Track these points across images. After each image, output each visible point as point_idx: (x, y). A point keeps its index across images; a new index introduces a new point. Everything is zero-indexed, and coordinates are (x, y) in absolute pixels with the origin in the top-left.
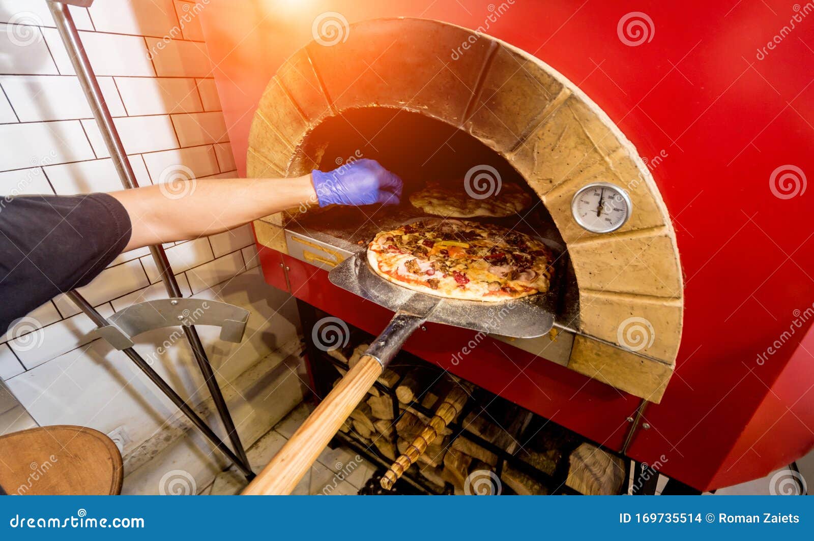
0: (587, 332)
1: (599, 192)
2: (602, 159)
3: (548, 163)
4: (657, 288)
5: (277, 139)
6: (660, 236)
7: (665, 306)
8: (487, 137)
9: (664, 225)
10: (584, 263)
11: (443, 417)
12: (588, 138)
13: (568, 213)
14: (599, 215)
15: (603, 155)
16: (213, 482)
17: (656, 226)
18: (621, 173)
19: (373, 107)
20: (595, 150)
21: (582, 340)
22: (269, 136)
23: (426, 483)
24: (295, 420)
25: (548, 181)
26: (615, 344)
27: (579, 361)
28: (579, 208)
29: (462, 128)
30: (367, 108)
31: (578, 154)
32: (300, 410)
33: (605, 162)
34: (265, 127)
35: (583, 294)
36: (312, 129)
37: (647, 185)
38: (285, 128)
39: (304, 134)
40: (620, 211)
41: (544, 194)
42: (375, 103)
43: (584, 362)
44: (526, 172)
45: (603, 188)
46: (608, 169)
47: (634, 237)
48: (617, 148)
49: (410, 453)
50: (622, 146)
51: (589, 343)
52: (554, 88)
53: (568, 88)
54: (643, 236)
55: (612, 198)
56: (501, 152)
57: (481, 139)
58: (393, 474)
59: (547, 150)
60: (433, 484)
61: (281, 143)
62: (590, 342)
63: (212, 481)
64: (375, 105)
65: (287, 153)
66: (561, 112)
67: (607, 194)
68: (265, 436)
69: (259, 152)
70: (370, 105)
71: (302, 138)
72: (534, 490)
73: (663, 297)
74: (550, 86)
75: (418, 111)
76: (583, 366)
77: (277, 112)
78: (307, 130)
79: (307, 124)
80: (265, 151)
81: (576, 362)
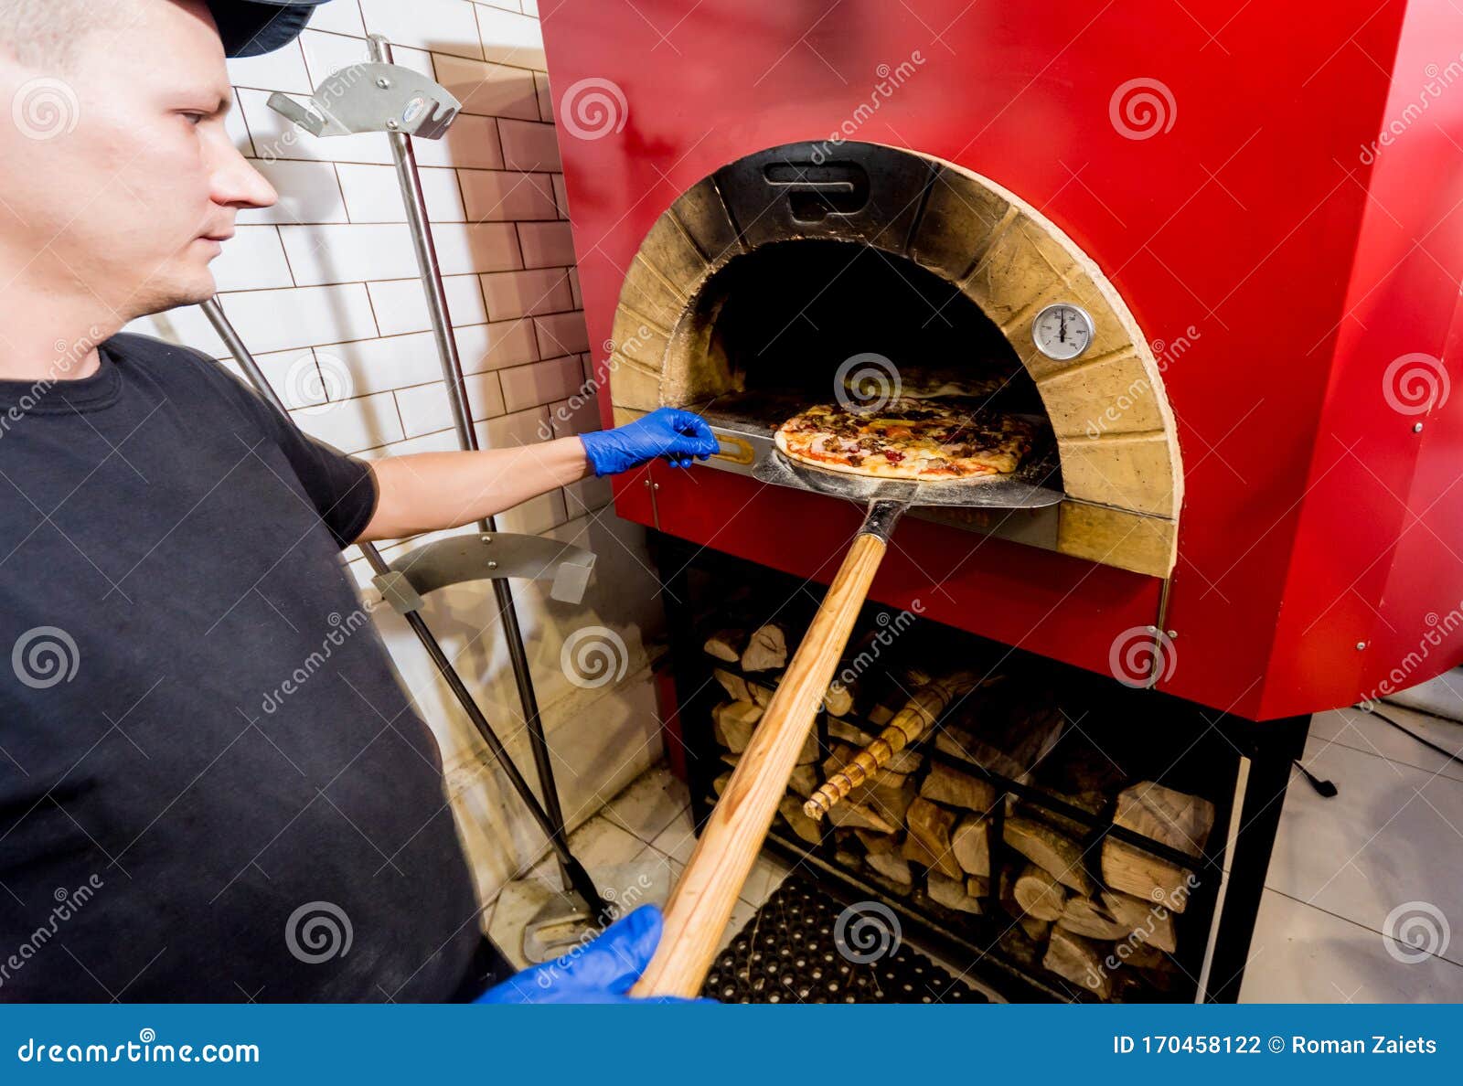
0: (1072, 494)
1: (1059, 314)
2: (1059, 278)
3: (1003, 289)
4: (1138, 422)
5: (663, 289)
6: (1130, 358)
8: (934, 265)
9: (1132, 345)
10: (1057, 404)
11: (903, 728)
12: (1042, 256)
13: (1031, 344)
14: (1062, 340)
15: (1059, 273)
16: (497, 900)
17: (1124, 347)
18: (1079, 291)
19: (798, 240)
20: (1051, 270)
21: (1068, 508)
22: (651, 286)
23: (879, 880)
24: (638, 800)
25: (1006, 309)
26: (1106, 505)
27: (1069, 538)
28: (1041, 335)
29: (906, 257)
30: (790, 241)
31: (1032, 274)
32: (644, 783)
33: (1063, 281)
34: (647, 275)
35: (1061, 444)
36: (714, 272)
37: (1107, 302)
38: (676, 273)
39: (703, 281)
40: (1082, 333)
41: (1004, 325)
42: (799, 235)
43: (1075, 539)
44: (980, 300)
45: (1062, 310)
46: (1066, 288)
47: (1105, 363)
48: (1072, 264)
49: (850, 772)
50: (1076, 263)
51: (1077, 510)
52: (1000, 207)
53: (1016, 207)
54: (1112, 360)
55: (1073, 319)
56: (951, 281)
57: (926, 267)
58: (824, 796)
59: (1001, 274)
60: (890, 880)
61: (669, 294)
62: (1079, 507)
63: (494, 896)
64: (799, 237)
65: (675, 306)
66: (1011, 232)
67: (1067, 316)
68: (585, 826)
69: (633, 309)
70: (793, 238)
71: (699, 286)
72: (1059, 848)
73: (1147, 432)
74: (996, 205)
75: (853, 241)
76: (1075, 546)
77: (667, 253)
78: (707, 274)
79: (707, 266)
80: (643, 307)
81: (1065, 541)
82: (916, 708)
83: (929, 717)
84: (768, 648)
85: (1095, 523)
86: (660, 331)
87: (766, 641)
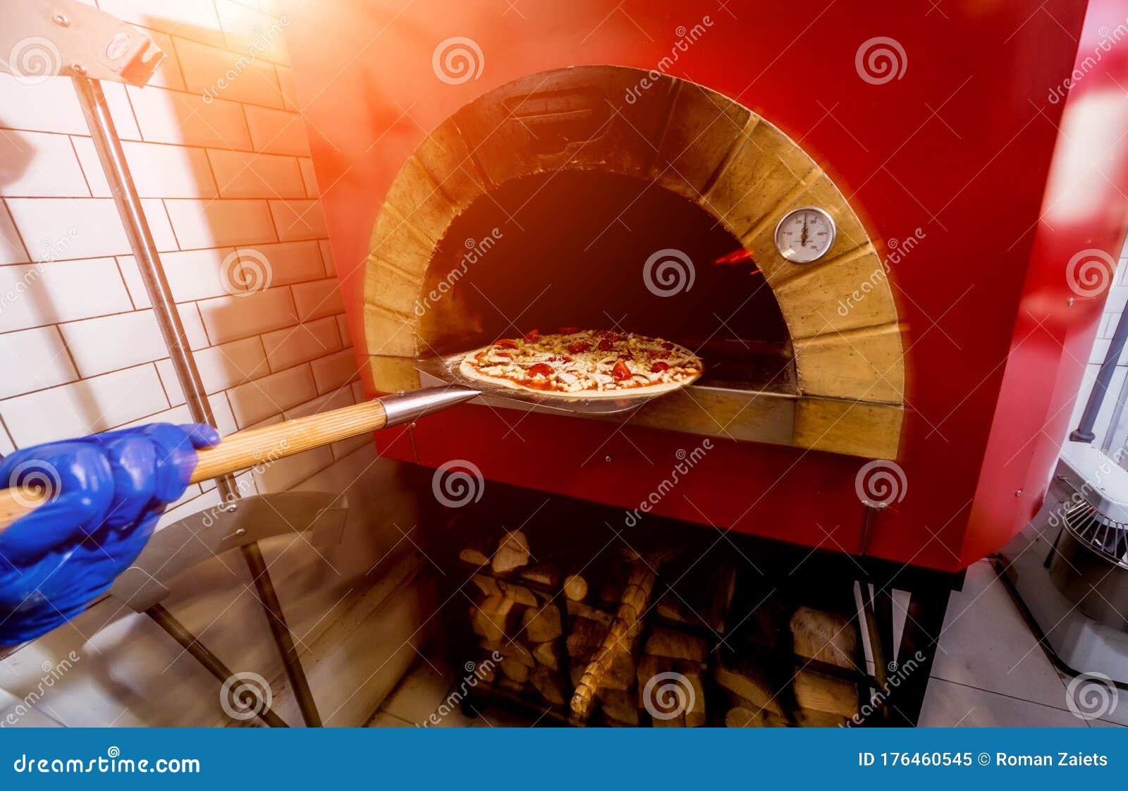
0: (808, 392)
1: (801, 218)
2: (799, 184)
3: (743, 200)
4: (873, 316)
5: (411, 237)
6: (866, 256)
7: (884, 335)
8: (677, 183)
9: (864, 244)
10: (794, 308)
11: (632, 605)
12: (782, 163)
13: (773, 252)
14: (804, 244)
15: (798, 179)
17: (860, 246)
18: (818, 195)
19: (540, 173)
20: (790, 175)
21: (804, 405)
22: (399, 234)
25: (746, 220)
27: (804, 432)
28: (783, 241)
29: (647, 178)
30: (532, 175)
31: (772, 182)
34: (395, 223)
35: (798, 346)
36: (459, 214)
38: (423, 220)
39: (449, 224)
40: (825, 235)
41: (744, 235)
43: (810, 433)
45: (804, 213)
46: (805, 192)
47: (841, 263)
51: (812, 406)
52: (741, 116)
53: (757, 117)
54: (849, 260)
55: (816, 221)
56: (691, 198)
57: (667, 187)
58: (586, 688)
59: (741, 185)
61: (417, 240)
62: (813, 403)
64: (541, 171)
65: (424, 253)
67: (810, 217)
69: (384, 259)
70: (536, 172)
71: (445, 230)
73: (879, 325)
74: (737, 115)
75: (595, 168)
76: (809, 439)
77: (413, 201)
78: (453, 217)
79: (453, 209)
80: (393, 256)
81: (801, 435)
82: (638, 583)
83: (647, 589)
84: (513, 549)
85: (829, 416)
86: (410, 278)
87: (512, 544)
